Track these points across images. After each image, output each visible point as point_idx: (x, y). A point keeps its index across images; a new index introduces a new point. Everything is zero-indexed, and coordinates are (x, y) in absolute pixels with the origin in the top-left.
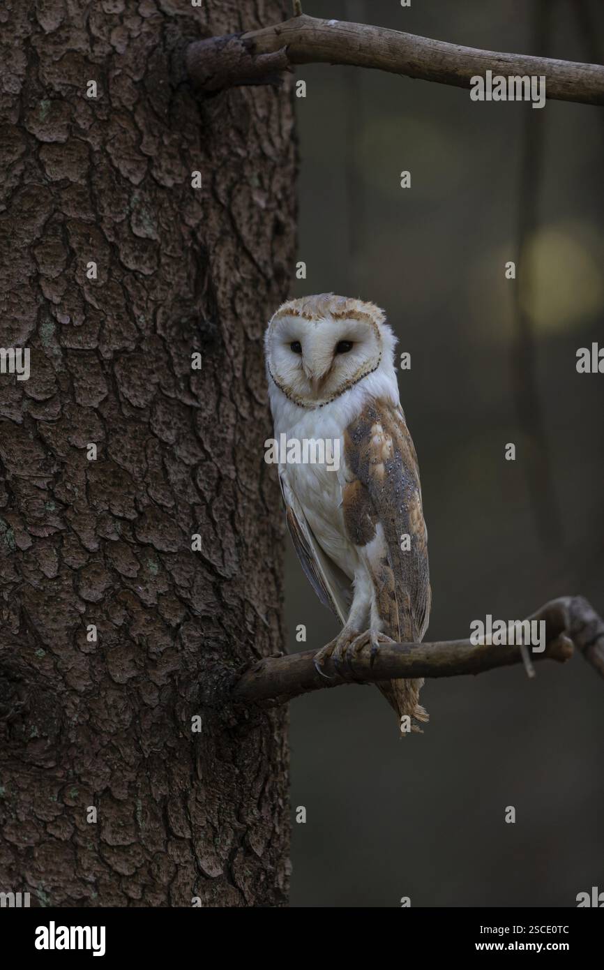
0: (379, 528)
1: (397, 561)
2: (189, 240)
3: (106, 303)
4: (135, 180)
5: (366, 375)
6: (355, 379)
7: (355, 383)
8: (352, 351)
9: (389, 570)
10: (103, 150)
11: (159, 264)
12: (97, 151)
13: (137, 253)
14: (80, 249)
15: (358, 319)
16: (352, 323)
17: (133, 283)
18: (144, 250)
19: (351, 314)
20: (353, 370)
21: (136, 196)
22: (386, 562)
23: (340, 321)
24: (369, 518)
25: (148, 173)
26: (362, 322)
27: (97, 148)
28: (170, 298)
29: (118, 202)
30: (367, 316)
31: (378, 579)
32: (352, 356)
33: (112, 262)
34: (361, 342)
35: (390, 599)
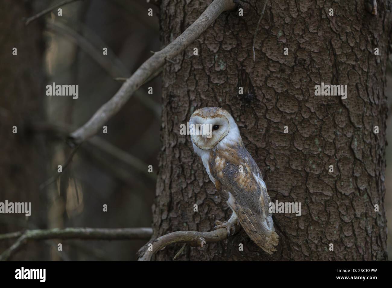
0: (229, 193)
1: (239, 201)
2: (240, 66)
3: (208, 97)
4: (215, 51)
5: (223, 138)
6: (220, 140)
7: (220, 142)
8: (219, 129)
9: (238, 205)
10: (204, 43)
11: (227, 78)
12: (202, 44)
13: (219, 77)
14: (199, 79)
15: (221, 117)
16: (218, 119)
17: (216, 88)
18: (221, 74)
19: (218, 116)
20: (219, 136)
21: (217, 56)
22: (236, 203)
23: (213, 119)
24: (225, 191)
25: (220, 47)
26: (222, 119)
27: (202, 42)
28: (233, 89)
29: (211, 60)
30: (224, 116)
31: (236, 210)
32: (219, 131)
33: (209, 82)
34: (222, 125)
35: (242, 215)
